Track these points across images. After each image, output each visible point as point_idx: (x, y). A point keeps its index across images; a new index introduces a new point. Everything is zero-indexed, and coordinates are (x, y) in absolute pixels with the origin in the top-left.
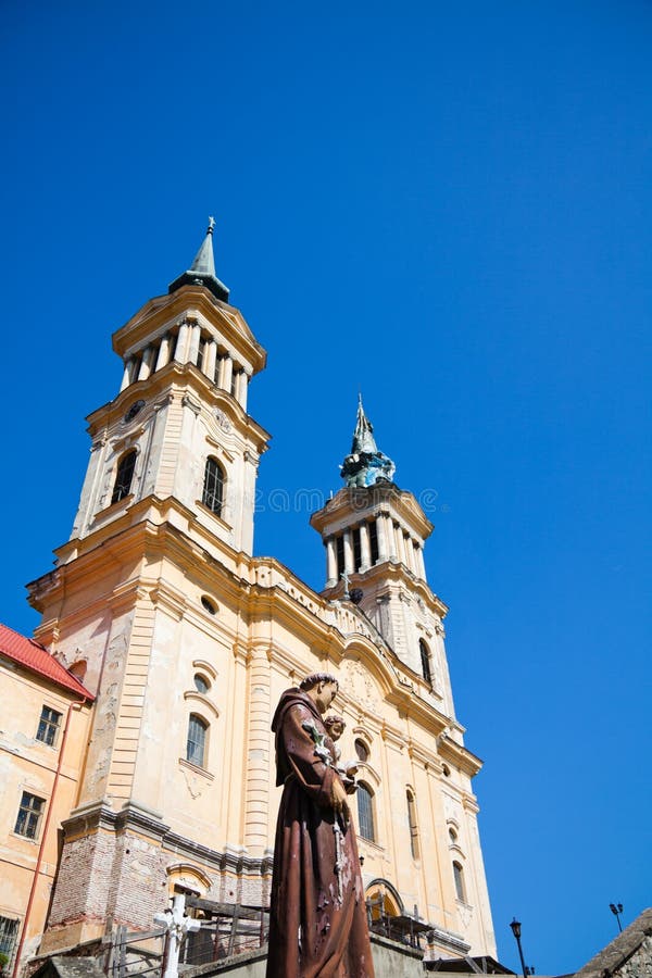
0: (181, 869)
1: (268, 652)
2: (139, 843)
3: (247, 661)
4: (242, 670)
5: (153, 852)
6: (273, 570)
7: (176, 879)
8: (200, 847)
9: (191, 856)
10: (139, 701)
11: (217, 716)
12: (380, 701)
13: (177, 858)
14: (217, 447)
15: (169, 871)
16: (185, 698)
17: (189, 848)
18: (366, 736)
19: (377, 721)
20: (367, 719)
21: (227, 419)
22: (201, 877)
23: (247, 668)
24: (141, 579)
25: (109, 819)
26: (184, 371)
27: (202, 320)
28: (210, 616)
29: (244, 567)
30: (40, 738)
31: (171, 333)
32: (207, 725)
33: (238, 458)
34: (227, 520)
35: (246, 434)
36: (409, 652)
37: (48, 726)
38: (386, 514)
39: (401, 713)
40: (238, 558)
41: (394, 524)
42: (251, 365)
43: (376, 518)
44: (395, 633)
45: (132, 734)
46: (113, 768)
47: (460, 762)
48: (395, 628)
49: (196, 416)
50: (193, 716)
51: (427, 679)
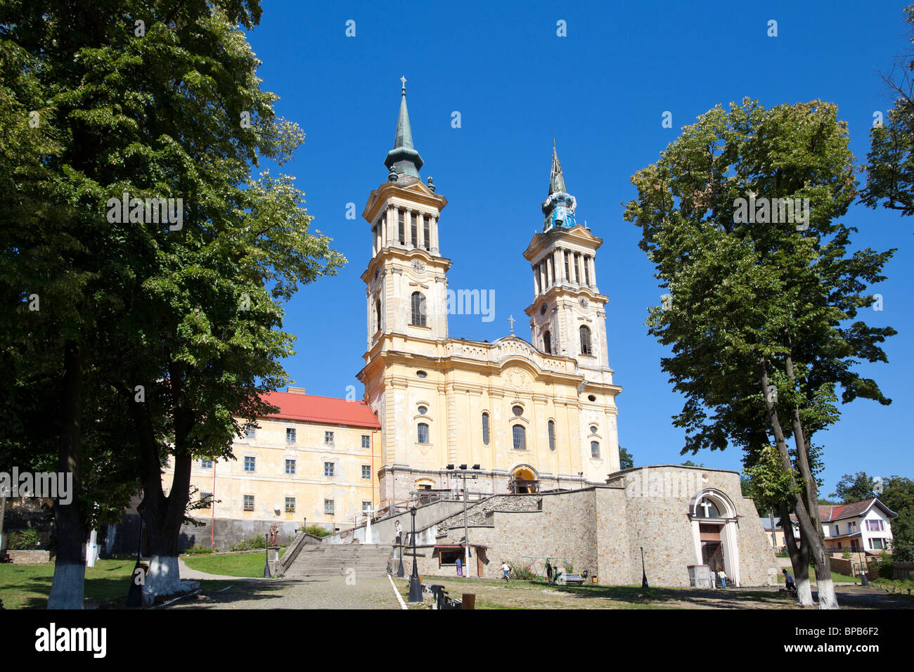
0: (420, 480)
1: (453, 386)
2: (399, 475)
3: (445, 392)
4: (443, 397)
5: (407, 477)
6: (454, 344)
7: (420, 483)
8: (427, 471)
9: (426, 474)
10: (393, 428)
11: (432, 421)
12: (532, 382)
13: (418, 476)
14: (416, 285)
15: (416, 481)
16: (414, 419)
17: (424, 472)
18: (520, 403)
19: (529, 394)
20: (521, 394)
21: (421, 262)
22: (431, 480)
23: (445, 395)
24: (385, 377)
25: (389, 470)
26: (389, 251)
27: (397, 201)
28: (423, 379)
29: (440, 346)
30: (363, 446)
31: (385, 215)
32: (427, 426)
33: (431, 284)
34: (428, 325)
35: (435, 265)
36: (568, 340)
37: (366, 441)
38: (559, 249)
39: (547, 383)
40: (436, 343)
41: (567, 252)
42: (437, 209)
43: (553, 253)
44: (560, 330)
45: (392, 440)
46: (388, 453)
47: (604, 391)
48: (560, 327)
49: (401, 275)
50: (420, 425)
51: (586, 350)
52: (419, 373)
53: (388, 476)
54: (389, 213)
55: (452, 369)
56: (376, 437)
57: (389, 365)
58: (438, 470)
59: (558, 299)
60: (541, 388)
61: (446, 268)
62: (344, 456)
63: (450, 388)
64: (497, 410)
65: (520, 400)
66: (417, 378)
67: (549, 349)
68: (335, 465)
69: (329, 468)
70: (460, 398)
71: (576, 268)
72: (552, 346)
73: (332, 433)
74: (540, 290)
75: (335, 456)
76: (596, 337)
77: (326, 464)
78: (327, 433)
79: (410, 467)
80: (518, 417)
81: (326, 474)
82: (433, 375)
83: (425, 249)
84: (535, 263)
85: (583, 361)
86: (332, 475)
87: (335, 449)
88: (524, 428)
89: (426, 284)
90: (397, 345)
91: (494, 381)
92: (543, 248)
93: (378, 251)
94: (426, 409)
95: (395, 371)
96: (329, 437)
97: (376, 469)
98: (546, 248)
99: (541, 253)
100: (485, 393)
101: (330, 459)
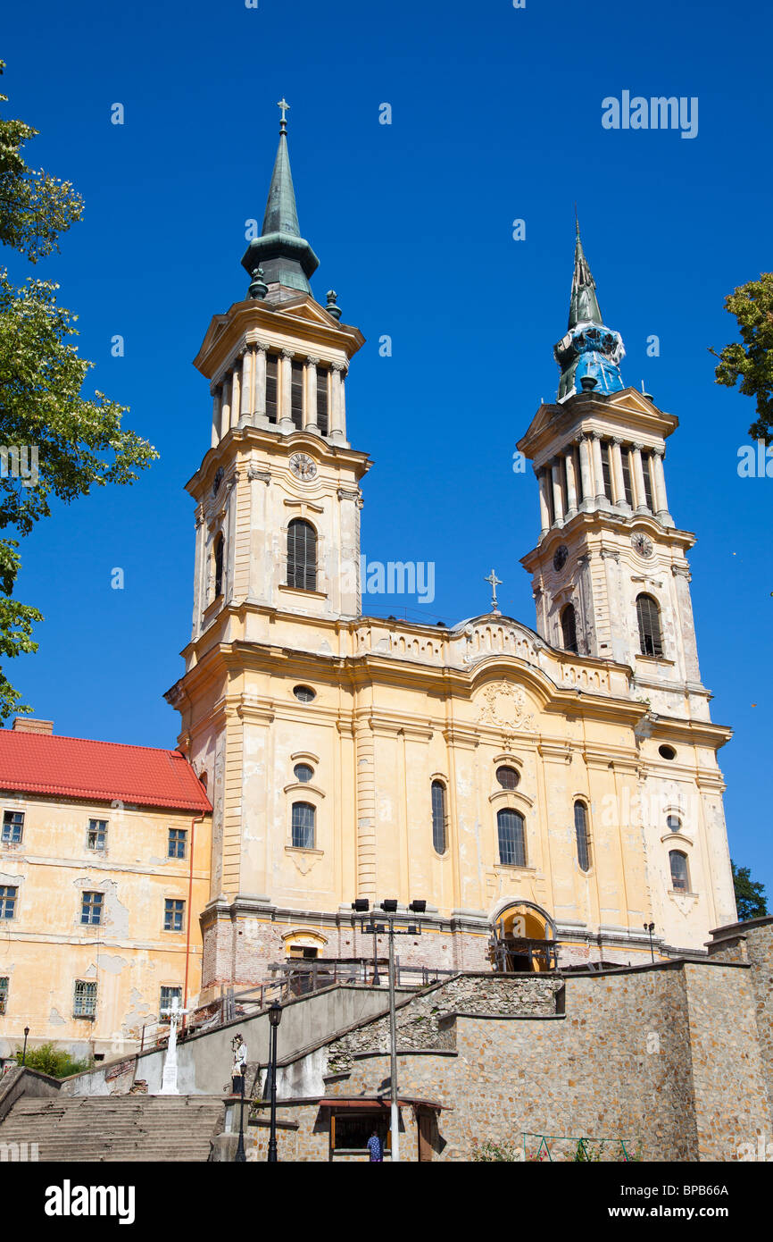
0: (294, 934)
1: (370, 721)
2: (251, 924)
3: (353, 733)
4: (348, 744)
5: (264, 928)
6: (373, 628)
7: (293, 942)
8: (311, 914)
9: (306, 921)
10: (238, 811)
11: (324, 797)
12: (537, 714)
13: (290, 926)
14: (299, 505)
15: (283, 938)
16: (286, 792)
17: (302, 916)
18: (512, 760)
19: (531, 739)
20: (516, 741)
21: (310, 459)
22: (316, 936)
23: (354, 739)
24: (226, 698)
25: (225, 911)
26: (245, 435)
27: (264, 336)
28: (306, 705)
29: (344, 633)
30: (171, 854)
31: (239, 364)
32: (313, 808)
33: (330, 504)
34: (320, 588)
35: (338, 464)
36: (612, 624)
37: (177, 843)
38: (590, 436)
39: (571, 717)
40: (335, 626)
41: (606, 443)
42: (343, 353)
43: (579, 443)
44: (596, 603)
45: (236, 840)
46: (225, 870)
47: (694, 737)
48: (595, 597)
49: (268, 483)
50: (297, 805)
51: (651, 646)
52: (299, 690)
53: (223, 924)
54: (247, 360)
55: (369, 683)
56: (200, 833)
57: (236, 672)
58: (333, 911)
59: (590, 537)
60: (557, 727)
61: (360, 472)
62: (126, 876)
63: (363, 723)
64: (464, 775)
65: (513, 752)
66: (294, 700)
67: (573, 646)
68: (106, 900)
69: (93, 905)
70: (384, 747)
71: (626, 474)
72: (580, 637)
73: (103, 823)
74: (553, 518)
75: (107, 876)
76: (670, 619)
77: (87, 895)
78: (93, 822)
79: (272, 905)
80: (508, 791)
81: (85, 920)
82: (329, 696)
83: (318, 433)
84: (542, 464)
85: (644, 669)
86: (96, 921)
87: (111, 859)
88: (522, 817)
89: (317, 503)
90: (254, 630)
91: (461, 711)
92: (556, 433)
93: (223, 436)
94: (311, 770)
95: (249, 686)
96: (97, 832)
97: (197, 908)
98: (565, 431)
99: (556, 441)
100: (438, 735)
101: (96, 882)
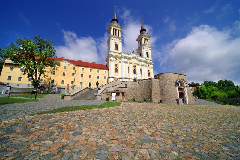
2: (112, 78)
4: (120, 64)
6: (123, 53)
8: (117, 78)
10: (110, 69)
11: (118, 68)
12: (137, 61)
13: (115, 79)
14: (116, 43)
16: (115, 67)
19: (137, 63)
24: (109, 59)
26: (111, 36)
30: (105, 73)
34: (118, 50)
35: (120, 39)
36: (144, 54)
38: (143, 38)
40: (119, 53)
45: (110, 71)
46: (109, 74)
47: (151, 64)
48: (143, 52)
49: (113, 40)
50: (116, 69)
51: (148, 56)
53: (109, 78)
55: (122, 58)
56: (107, 71)
58: (119, 77)
59: (142, 46)
60: (139, 63)
61: (122, 40)
62: (101, 74)
63: (122, 62)
64: (131, 66)
65: (135, 65)
66: (116, 60)
67: (141, 55)
69: (98, 77)
70: (123, 64)
71: (146, 41)
76: (149, 54)
79: (114, 77)
80: (135, 68)
82: (119, 59)
83: (118, 36)
85: (147, 58)
88: (136, 70)
89: (118, 42)
90: (112, 53)
91: (130, 61)
94: (117, 66)
95: (112, 58)
96: (98, 71)
100: (128, 63)
101: (98, 75)
